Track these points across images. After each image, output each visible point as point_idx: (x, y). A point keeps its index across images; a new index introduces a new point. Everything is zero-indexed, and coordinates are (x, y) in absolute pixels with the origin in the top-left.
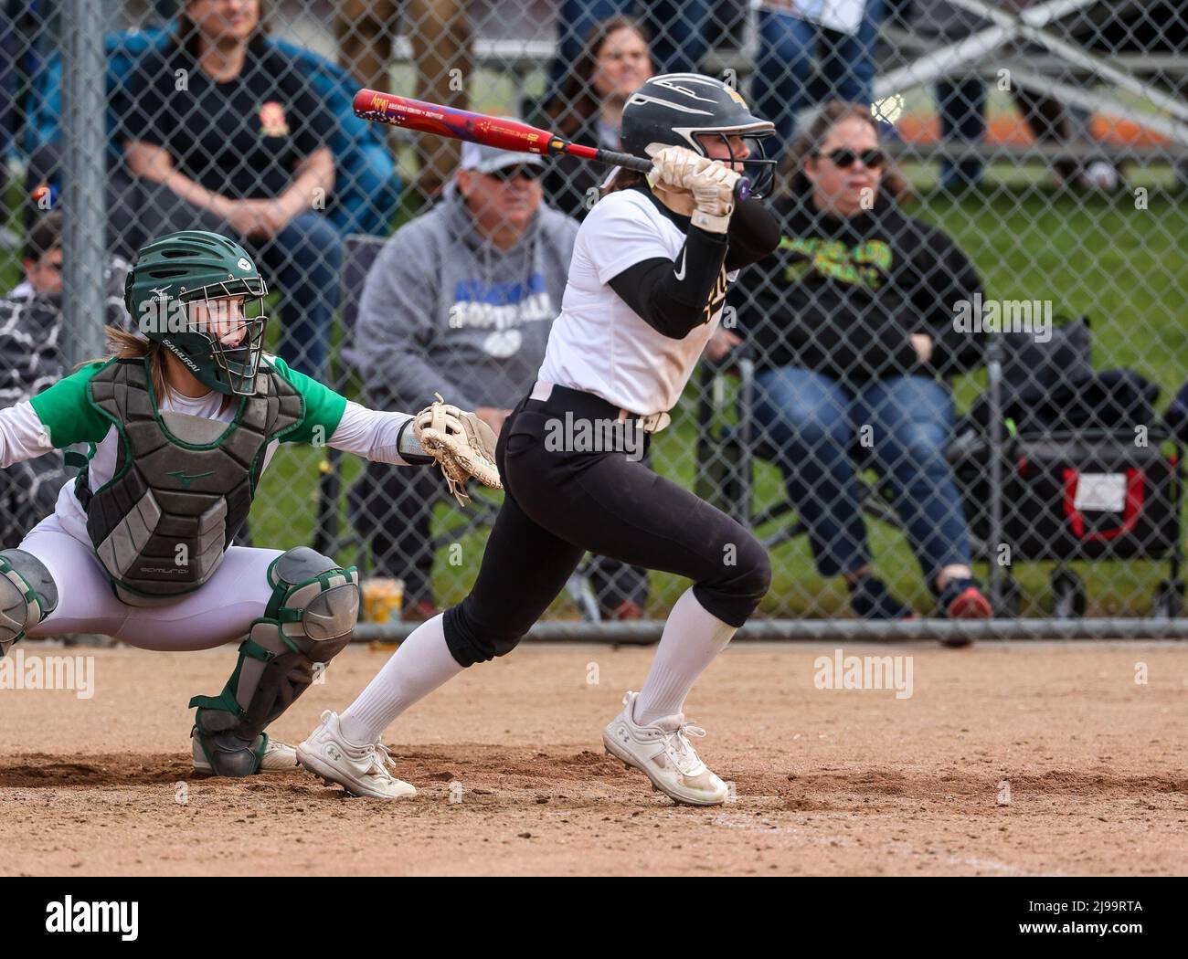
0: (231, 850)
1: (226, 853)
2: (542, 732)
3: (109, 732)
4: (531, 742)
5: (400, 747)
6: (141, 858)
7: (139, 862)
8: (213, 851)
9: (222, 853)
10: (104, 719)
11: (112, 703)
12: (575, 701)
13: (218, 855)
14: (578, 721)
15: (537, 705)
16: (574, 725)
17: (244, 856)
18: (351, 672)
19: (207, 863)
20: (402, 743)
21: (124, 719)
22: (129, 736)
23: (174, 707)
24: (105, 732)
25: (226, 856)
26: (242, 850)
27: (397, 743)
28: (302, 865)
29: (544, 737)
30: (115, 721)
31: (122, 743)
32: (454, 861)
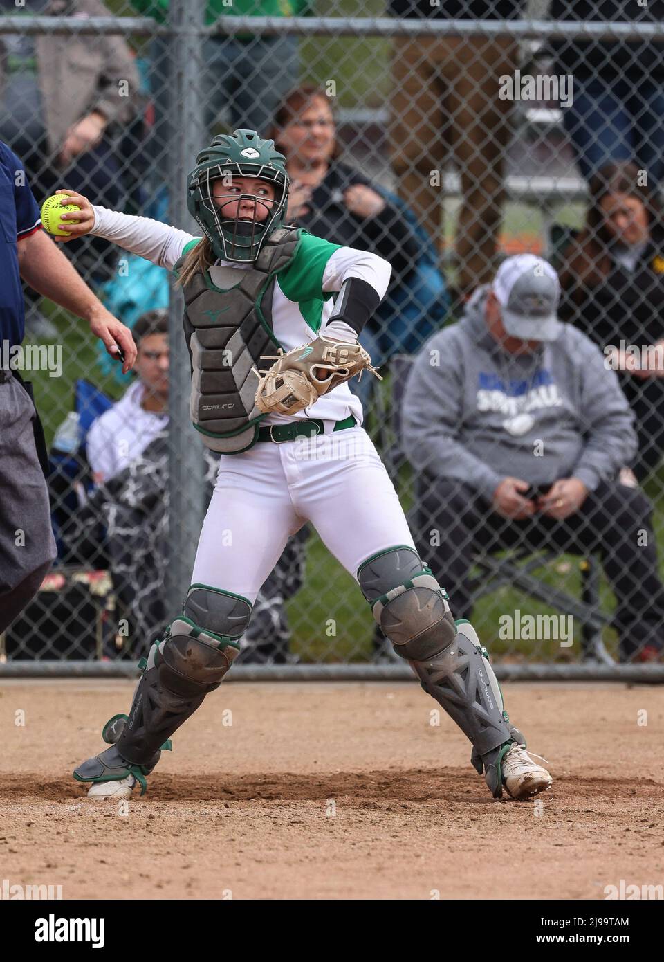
0: (314, 855)
1: (311, 857)
2: (570, 757)
3: (208, 756)
4: (561, 765)
5: (452, 769)
6: (240, 861)
7: (238, 864)
8: (299, 856)
9: (307, 857)
10: (204, 744)
11: (209, 731)
12: (598, 730)
13: (303, 859)
14: (600, 748)
15: (566, 734)
16: (598, 751)
17: (325, 860)
18: (409, 705)
19: (294, 865)
20: (454, 765)
21: (220, 744)
22: (224, 759)
23: (262, 735)
24: (204, 756)
25: (311, 860)
26: (324, 854)
27: (450, 765)
28: (375, 868)
29: (573, 761)
30: (213, 746)
31: (219, 765)
32: (502, 865)
